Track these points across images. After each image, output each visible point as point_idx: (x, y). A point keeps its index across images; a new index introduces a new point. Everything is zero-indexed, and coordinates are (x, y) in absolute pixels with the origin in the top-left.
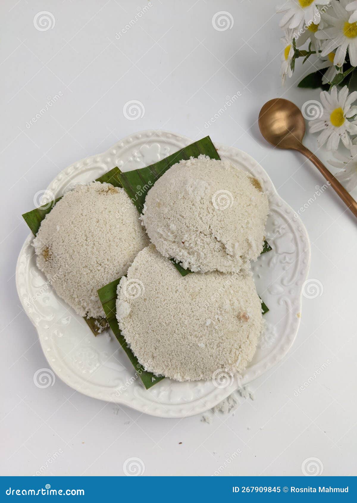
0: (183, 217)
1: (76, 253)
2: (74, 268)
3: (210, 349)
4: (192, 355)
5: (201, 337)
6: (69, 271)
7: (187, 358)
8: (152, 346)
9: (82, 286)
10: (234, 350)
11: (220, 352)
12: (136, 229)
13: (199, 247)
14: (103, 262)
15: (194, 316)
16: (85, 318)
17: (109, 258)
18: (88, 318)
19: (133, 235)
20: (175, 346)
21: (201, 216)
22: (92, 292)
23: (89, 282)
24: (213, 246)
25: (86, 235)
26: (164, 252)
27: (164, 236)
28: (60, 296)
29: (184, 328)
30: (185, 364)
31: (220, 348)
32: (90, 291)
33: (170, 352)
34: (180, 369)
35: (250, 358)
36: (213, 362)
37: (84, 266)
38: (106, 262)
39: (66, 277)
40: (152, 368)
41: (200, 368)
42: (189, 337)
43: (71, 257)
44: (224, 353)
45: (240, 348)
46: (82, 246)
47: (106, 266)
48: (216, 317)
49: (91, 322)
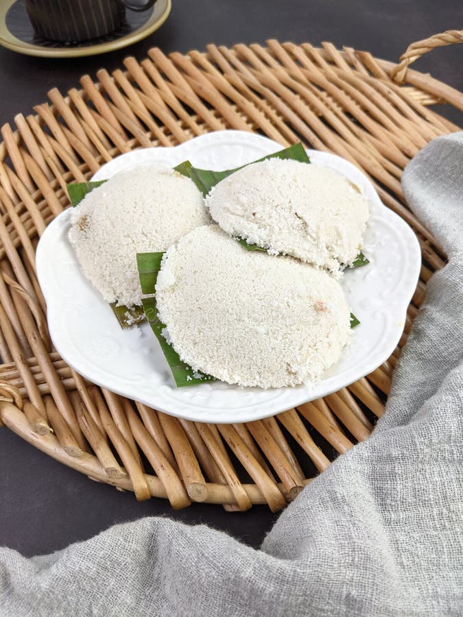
0: (258, 190)
1: (119, 220)
2: (113, 236)
3: (272, 339)
4: (246, 344)
5: (262, 321)
6: (106, 241)
7: (239, 348)
8: (196, 328)
9: (119, 260)
10: (306, 347)
11: (287, 345)
12: (198, 209)
13: (274, 220)
14: (150, 233)
15: (255, 295)
16: (113, 305)
17: (159, 229)
18: (117, 305)
19: (194, 213)
20: (226, 330)
21: (280, 189)
22: (129, 267)
23: (127, 254)
24: (292, 222)
25: (136, 203)
26: (228, 226)
27: (231, 208)
28: (87, 277)
29: (240, 307)
30: (236, 358)
31: (287, 340)
32: (127, 266)
33: (217, 338)
34: (228, 364)
35: (329, 363)
36: (275, 357)
37: (126, 234)
38: (154, 233)
39: (101, 250)
40: (191, 358)
41: (256, 365)
42: (246, 319)
43: (112, 223)
44: (291, 347)
45: (315, 346)
46: (128, 212)
47: (154, 238)
48: (286, 299)
49: (120, 311)
